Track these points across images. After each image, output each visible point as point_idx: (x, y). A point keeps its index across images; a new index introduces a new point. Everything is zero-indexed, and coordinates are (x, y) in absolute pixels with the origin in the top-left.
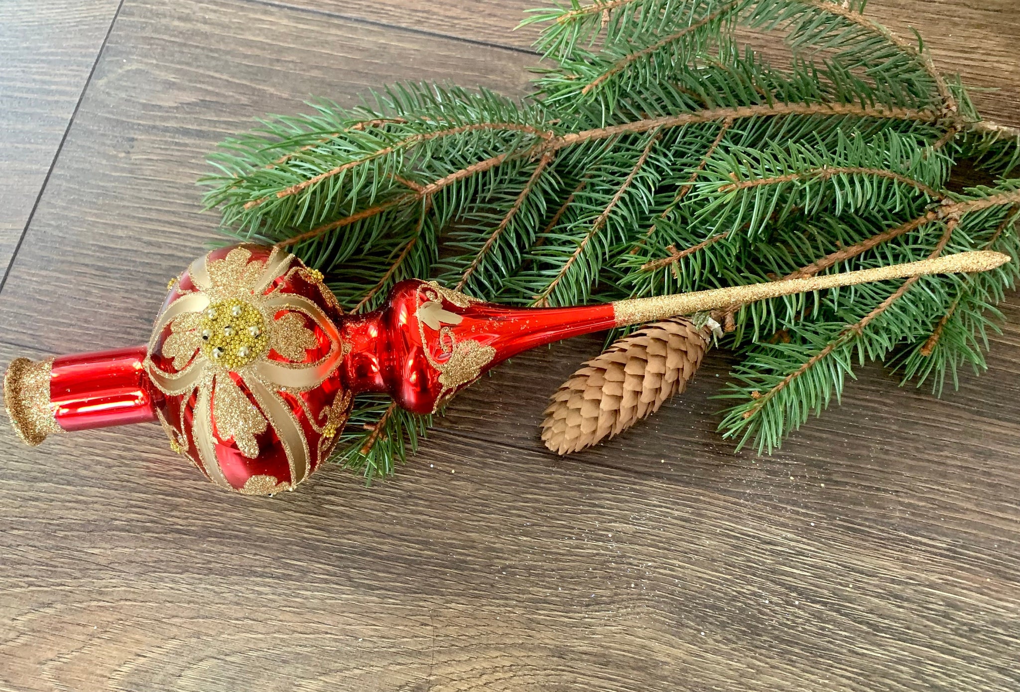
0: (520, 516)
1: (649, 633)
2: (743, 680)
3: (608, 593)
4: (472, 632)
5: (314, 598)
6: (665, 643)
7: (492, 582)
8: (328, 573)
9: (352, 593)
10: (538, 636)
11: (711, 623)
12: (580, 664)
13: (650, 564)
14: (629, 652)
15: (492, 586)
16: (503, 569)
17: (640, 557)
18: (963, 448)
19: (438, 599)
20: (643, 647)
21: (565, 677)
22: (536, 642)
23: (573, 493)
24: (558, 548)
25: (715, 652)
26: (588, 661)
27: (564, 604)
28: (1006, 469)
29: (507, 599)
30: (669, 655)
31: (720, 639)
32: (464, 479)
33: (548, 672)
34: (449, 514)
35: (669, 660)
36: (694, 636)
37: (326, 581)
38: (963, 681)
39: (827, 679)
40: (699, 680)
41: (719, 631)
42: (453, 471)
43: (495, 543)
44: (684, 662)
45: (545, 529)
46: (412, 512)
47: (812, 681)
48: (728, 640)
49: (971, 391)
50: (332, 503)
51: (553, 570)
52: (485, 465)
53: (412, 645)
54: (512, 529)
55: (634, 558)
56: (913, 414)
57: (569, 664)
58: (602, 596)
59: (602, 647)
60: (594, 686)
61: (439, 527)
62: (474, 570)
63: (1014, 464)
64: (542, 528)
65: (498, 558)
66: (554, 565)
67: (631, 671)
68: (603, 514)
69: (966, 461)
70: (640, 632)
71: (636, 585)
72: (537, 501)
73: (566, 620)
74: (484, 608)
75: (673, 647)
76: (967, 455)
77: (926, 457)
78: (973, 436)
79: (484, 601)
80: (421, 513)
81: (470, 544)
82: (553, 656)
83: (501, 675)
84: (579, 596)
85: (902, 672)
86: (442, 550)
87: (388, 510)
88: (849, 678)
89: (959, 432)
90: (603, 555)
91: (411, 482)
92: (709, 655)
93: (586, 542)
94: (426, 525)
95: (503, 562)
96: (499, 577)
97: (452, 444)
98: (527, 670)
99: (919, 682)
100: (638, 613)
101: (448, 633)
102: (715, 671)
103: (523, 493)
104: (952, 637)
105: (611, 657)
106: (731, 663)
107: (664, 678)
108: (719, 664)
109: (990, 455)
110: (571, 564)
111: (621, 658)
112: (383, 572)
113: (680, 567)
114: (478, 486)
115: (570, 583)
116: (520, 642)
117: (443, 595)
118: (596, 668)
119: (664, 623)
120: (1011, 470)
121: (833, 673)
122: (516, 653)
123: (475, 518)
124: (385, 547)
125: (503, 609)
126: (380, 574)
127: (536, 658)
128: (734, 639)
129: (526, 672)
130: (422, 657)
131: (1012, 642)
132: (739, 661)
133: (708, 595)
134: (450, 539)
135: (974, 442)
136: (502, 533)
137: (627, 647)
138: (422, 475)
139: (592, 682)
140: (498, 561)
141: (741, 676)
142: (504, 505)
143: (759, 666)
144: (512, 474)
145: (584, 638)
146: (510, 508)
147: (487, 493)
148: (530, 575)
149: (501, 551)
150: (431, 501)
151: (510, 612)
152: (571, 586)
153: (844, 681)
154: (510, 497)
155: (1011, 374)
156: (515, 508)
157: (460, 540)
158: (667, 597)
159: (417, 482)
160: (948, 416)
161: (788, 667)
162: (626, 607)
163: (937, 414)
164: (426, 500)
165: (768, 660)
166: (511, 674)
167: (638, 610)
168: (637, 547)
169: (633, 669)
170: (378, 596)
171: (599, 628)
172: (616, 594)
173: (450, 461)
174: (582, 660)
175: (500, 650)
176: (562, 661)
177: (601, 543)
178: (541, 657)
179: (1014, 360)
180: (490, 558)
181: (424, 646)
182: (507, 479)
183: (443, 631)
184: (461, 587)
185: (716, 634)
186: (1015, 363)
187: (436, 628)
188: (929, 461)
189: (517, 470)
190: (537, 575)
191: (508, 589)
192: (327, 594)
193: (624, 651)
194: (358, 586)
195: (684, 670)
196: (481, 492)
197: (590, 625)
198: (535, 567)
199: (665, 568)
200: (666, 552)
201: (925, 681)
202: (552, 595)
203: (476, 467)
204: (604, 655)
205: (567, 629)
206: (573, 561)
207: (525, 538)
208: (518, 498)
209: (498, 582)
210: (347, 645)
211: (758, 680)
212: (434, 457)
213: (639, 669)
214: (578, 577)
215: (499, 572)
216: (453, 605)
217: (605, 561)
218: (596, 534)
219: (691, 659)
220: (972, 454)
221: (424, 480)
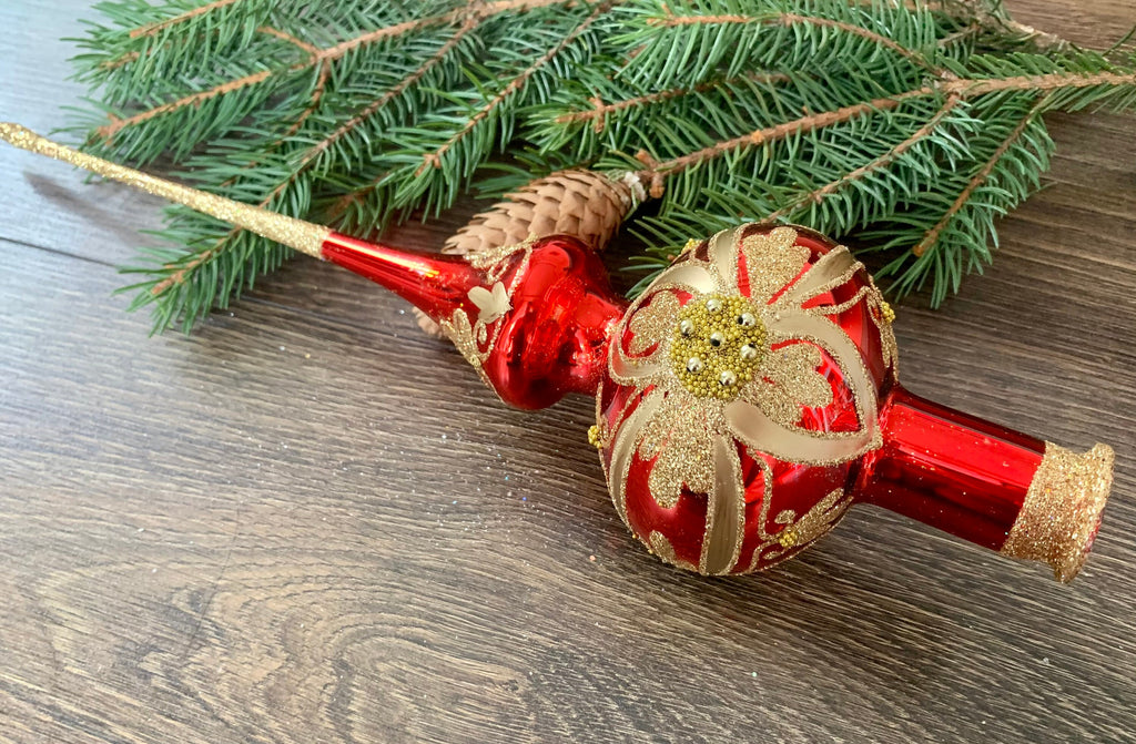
0: (380, 408)
1: (521, 550)
2: (638, 619)
3: (476, 501)
4: (287, 533)
5: (94, 478)
6: (540, 566)
7: (326, 478)
8: (121, 452)
9: (146, 477)
10: (372, 543)
11: (606, 547)
12: (421, 582)
13: (537, 472)
14: (489, 571)
15: (326, 482)
16: (345, 464)
17: (525, 462)
18: (973, 372)
19: (252, 493)
20: (509, 567)
21: (397, 596)
22: (368, 551)
23: (455, 388)
24: (421, 446)
25: (606, 582)
26: (433, 578)
27: (414, 509)
28: (1031, 399)
29: (341, 498)
30: (542, 580)
31: (615, 566)
32: (319, 365)
33: (375, 587)
34: (291, 400)
35: (541, 586)
36: (581, 560)
37: (117, 462)
38: (950, 647)
39: (757, 628)
40: (578, 614)
41: (615, 557)
42: (308, 356)
43: (341, 435)
44: (561, 589)
45: (410, 424)
46: (246, 396)
47: (735, 629)
48: (624, 568)
49: (991, 310)
50: (147, 379)
51: (409, 470)
52: (349, 352)
53: (203, 541)
54: (367, 422)
55: (518, 464)
56: (911, 330)
57: (405, 580)
58: (466, 504)
59: (454, 562)
60: (434, 609)
61: (273, 414)
62: (307, 463)
63: (1043, 393)
64: (406, 424)
65: (342, 452)
66: (411, 465)
67: (486, 595)
68: (488, 413)
69: (977, 386)
70: (509, 549)
71: (513, 493)
72: (406, 394)
73: (413, 527)
74: (309, 507)
75: (549, 570)
76: (979, 379)
77: (925, 378)
78: (989, 359)
79: (311, 499)
80: (254, 397)
81: (311, 435)
82: (387, 569)
83: (312, 586)
84: (436, 502)
85: (864, 628)
86: (270, 439)
87: (214, 391)
88: (789, 630)
89: (972, 355)
90: (478, 457)
91: (253, 364)
92: (595, 585)
93: (459, 441)
94: (257, 409)
95: (346, 456)
96: (338, 474)
97: (312, 327)
98: (349, 583)
99: (888, 643)
100: (511, 527)
101: (255, 531)
102: (601, 606)
103: (390, 384)
104: (941, 590)
105: (463, 574)
106: (625, 596)
107: (530, 607)
108: (608, 597)
109: (1011, 381)
110: (435, 464)
111: (476, 578)
112: (190, 456)
113: (575, 478)
114: (333, 374)
115: (428, 486)
116: (348, 548)
117: (260, 488)
118: (442, 587)
119: (542, 541)
120: (1037, 400)
121: (766, 622)
122: (336, 561)
123: (322, 407)
124: (200, 431)
125: (333, 509)
126: (185, 459)
127: (364, 570)
128: (634, 568)
129: (347, 586)
130: (216, 557)
131: (1025, 603)
132: (637, 596)
133: (607, 513)
134: (285, 427)
135: (990, 366)
136: (352, 425)
137: (486, 566)
138: (266, 357)
139: (432, 605)
140: (343, 455)
141: (638, 613)
142: (362, 396)
143: (663, 604)
144: (381, 364)
145: (434, 551)
146: (370, 399)
147: (345, 381)
148: (378, 473)
149: (348, 444)
150: (271, 385)
151: (342, 513)
152: (429, 490)
153: (781, 632)
154: (373, 388)
155: (1046, 295)
156: (376, 400)
157: (298, 430)
158: (553, 512)
159: (258, 364)
160: (956, 335)
161: (705, 609)
162: (495, 519)
163: (944, 333)
164: (266, 384)
165: (677, 598)
166: (326, 586)
167: (511, 523)
168: (524, 452)
169: (492, 593)
170: (176, 482)
171: (456, 541)
172: (485, 503)
173: (307, 344)
174: (424, 577)
175: (318, 556)
176: (398, 576)
177: (477, 445)
178: (370, 570)
179: (1049, 281)
180: (330, 452)
181: (220, 545)
182: (374, 368)
183: (249, 529)
184: (286, 481)
185: (611, 559)
186: (1051, 284)
187: (242, 524)
188: (928, 383)
189: (389, 359)
190: (385, 474)
191: (346, 487)
192: (112, 476)
193: (482, 570)
194: (154, 470)
195: (561, 600)
196: (337, 380)
197: (444, 535)
198: (386, 466)
199: (556, 478)
200: (560, 459)
201: (895, 641)
202: (401, 498)
203: (338, 353)
204: (454, 573)
205: (412, 539)
206: (437, 462)
207: (381, 433)
208: (383, 389)
209: (336, 478)
210: (124, 535)
211: (659, 621)
212: (288, 340)
213: (498, 593)
214: (441, 480)
215: (339, 468)
216: (269, 500)
217: (478, 465)
218: (476, 435)
219: (570, 587)
220: (985, 378)
221: (269, 363)
